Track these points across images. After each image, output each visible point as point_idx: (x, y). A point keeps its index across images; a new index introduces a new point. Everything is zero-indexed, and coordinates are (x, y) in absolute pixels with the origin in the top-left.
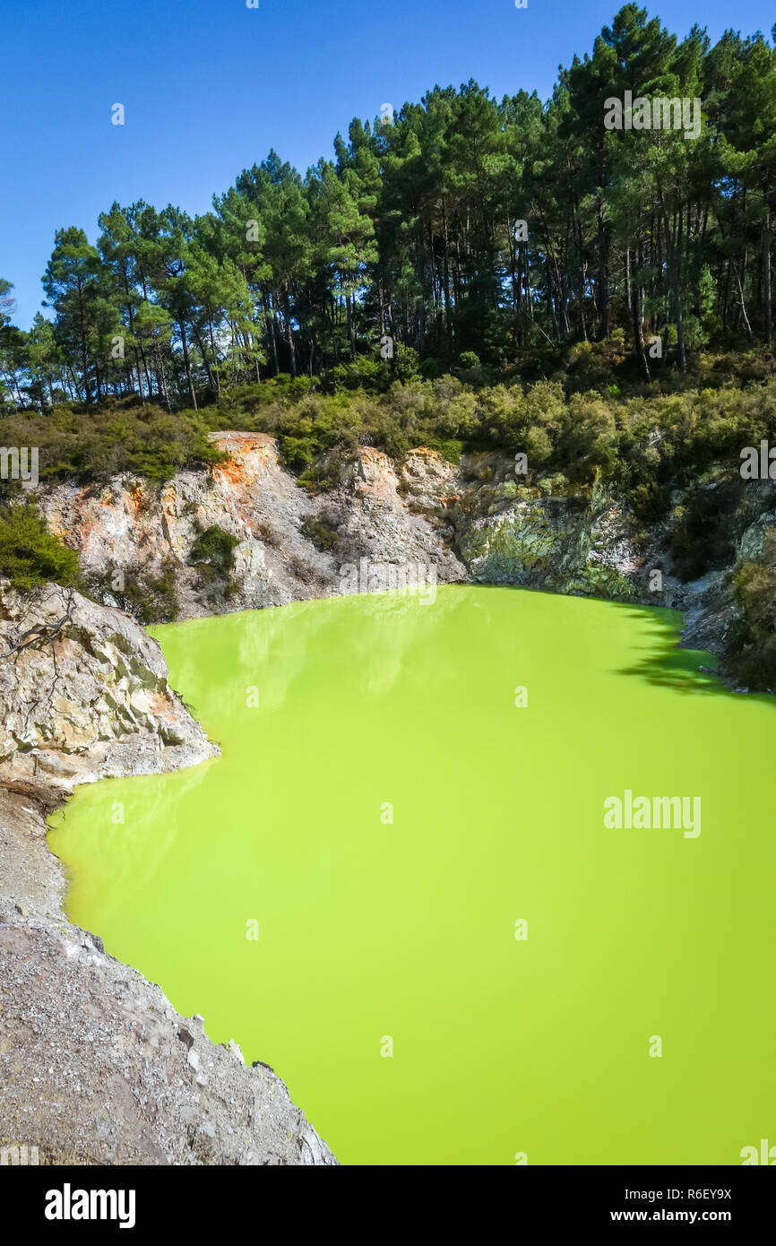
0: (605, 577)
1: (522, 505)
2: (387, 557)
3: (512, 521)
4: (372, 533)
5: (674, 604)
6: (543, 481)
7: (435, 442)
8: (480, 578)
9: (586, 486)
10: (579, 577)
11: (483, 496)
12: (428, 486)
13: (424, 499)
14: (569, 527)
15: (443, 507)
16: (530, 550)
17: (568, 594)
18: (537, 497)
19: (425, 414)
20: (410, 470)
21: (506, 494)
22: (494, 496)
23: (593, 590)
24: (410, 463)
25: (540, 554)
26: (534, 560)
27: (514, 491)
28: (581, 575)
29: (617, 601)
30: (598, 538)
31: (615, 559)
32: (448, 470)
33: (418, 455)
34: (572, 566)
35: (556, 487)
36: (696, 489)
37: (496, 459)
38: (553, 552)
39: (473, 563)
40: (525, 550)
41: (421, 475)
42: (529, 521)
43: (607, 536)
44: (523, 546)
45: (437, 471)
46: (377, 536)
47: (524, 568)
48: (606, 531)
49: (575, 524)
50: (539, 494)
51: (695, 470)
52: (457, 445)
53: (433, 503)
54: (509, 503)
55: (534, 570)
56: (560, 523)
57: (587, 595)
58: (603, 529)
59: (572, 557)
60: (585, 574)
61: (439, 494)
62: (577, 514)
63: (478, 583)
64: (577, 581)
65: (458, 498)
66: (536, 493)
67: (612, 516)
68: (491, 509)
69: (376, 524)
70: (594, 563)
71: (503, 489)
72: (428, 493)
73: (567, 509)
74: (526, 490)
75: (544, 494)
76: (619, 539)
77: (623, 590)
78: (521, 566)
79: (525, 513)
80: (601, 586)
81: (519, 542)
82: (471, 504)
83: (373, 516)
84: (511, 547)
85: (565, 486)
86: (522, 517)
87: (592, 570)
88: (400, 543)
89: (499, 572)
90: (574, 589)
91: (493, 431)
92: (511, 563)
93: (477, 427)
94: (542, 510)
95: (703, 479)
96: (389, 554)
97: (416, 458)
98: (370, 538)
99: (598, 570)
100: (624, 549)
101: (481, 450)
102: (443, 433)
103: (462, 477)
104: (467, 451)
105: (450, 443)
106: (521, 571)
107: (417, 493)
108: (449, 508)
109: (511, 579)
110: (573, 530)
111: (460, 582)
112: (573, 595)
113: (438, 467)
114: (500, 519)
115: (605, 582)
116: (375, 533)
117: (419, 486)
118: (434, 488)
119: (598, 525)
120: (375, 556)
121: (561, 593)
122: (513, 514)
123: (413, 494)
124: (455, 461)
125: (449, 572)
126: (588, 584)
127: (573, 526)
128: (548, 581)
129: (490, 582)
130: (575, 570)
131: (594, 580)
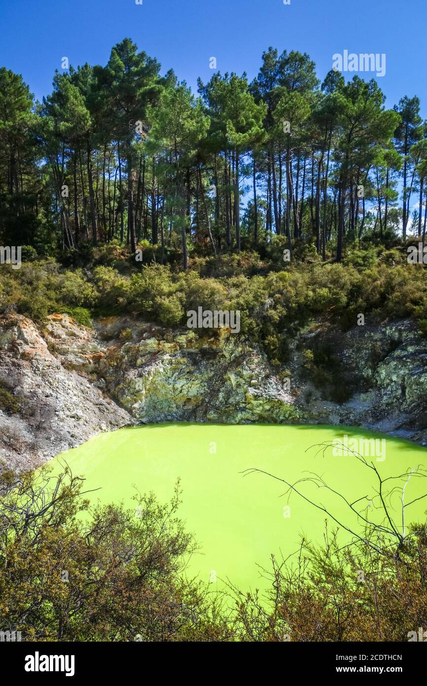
0: (267, 407)
1: (167, 357)
2: (68, 413)
3: (161, 370)
4: (48, 391)
5: (342, 421)
6: (179, 337)
7: (66, 309)
8: (144, 420)
9: (212, 339)
10: (243, 409)
11: (127, 352)
12: (74, 346)
13: (71, 357)
14: (209, 371)
15: (90, 363)
16: (181, 392)
17: (238, 424)
18: (176, 350)
19: (49, 287)
20: (52, 333)
21: (149, 349)
22: (138, 351)
23: (257, 418)
24: (49, 327)
25: (191, 394)
26: (184, 399)
27: (155, 346)
28: (245, 407)
29: (286, 424)
30: (251, 378)
31: (273, 392)
32: (85, 332)
33: (54, 320)
34: (231, 400)
35: (190, 341)
36: (301, 338)
37: (125, 322)
38: (202, 391)
39: (134, 408)
40: (177, 392)
41: (63, 337)
42: (175, 369)
43: (258, 376)
44: (174, 389)
45: (77, 333)
46: (54, 394)
47: (177, 407)
48: (256, 372)
49: (212, 368)
50: (178, 348)
51: (299, 325)
52: (85, 312)
53: (80, 360)
54: (154, 356)
55: (185, 408)
56: (203, 369)
57: (253, 422)
58: (253, 370)
59: (229, 394)
60: (248, 406)
61: (84, 353)
62: (211, 361)
63: (143, 424)
64: (244, 413)
65: (102, 354)
66: (175, 346)
67: (256, 361)
68: (139, 362)
69: (50, 383)
70: (256, 397)
71: (146, 345)
72: (74, 352)
73: (203, 357)
74: (168, 345)
75: (181, 347)
76: (267, 377)
77: (290, 415)
78: (174, 405)
79: (171, 363)
80: (265, 414)
81: (171, 386)
82: (117, 358)
83: (43, 375)
84: (163, 391)
85: (196, 340)
86: (169, 367)
87: (254, 402)
88: (74, 398)
89: (157, 413)
90: (242, 419)
91: (121, 300)
92: (165, 404)
93: (97, 298)
94: (185, 360)
95: (304, 331)
96: (69, 409)
97: (54, 323)
98: (47, 396)
99: (261, 402)
100: (276, 384)
101: (106, 315)
102: (70, 302)
103: (99, 337)
104: (95, 316)
105: (78, 310)
106: (175, 410)
107: (64, 353)
108: (95, 363)
109: (169, 418)
110: (213, 373)
111: (129, 426)
112: (243, 424)
113: (75, 329)
114: (152, 368)
115: (269, 410)
116: (51, 391)
117: (64, 346)
118: (78, 347)
119: (246, 367)
120: (61, 413)
121: (232, 424)
122: (161, 365)
123: (60, 354)
124: (87, 324)
125: (118, 418)
126: (253, 414)
127: (211, 370)
128: (212, 415)
129: (152, 422)
130: (238, 403)
131: (258, 410)
